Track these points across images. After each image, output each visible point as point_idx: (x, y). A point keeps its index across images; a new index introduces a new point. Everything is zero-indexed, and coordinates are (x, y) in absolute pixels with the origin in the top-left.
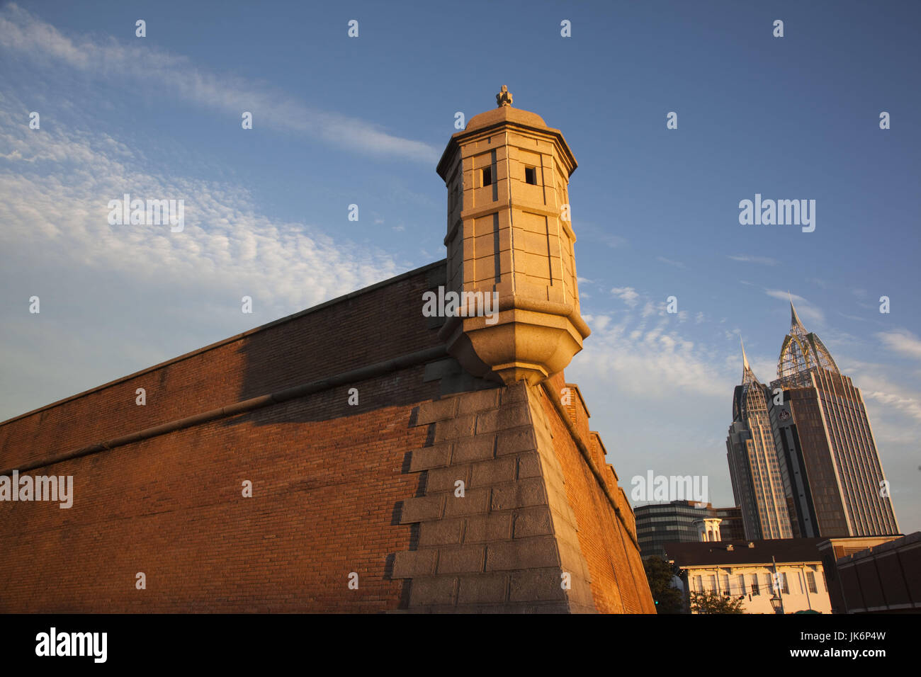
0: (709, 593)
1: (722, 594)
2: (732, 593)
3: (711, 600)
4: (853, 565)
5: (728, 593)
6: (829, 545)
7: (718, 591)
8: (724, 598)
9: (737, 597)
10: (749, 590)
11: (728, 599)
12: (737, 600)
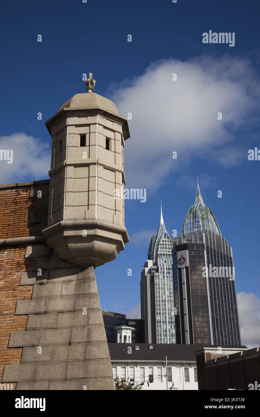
0: (121, 380)
1: (129, 380)
2: (135, 381)
3: (122, 385)
4: (216, 365)
5: (133, 380)
6: (202, 352)
7: (127, 379)
8: (130, 384)
9: (139, 383)
10: (147, 379)
11: (133, 384)
12: (139, 386)
